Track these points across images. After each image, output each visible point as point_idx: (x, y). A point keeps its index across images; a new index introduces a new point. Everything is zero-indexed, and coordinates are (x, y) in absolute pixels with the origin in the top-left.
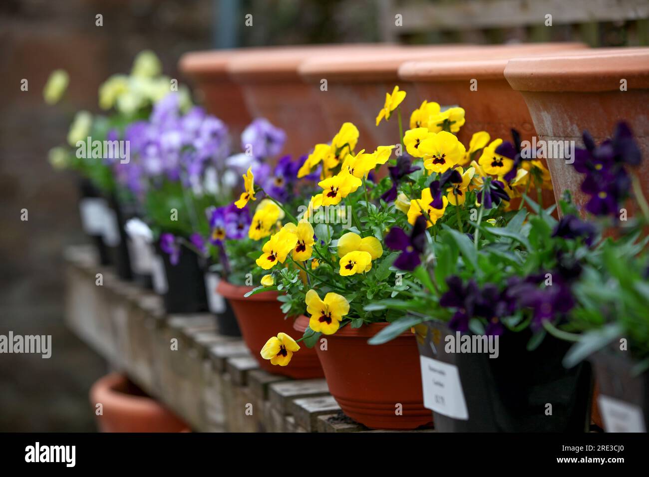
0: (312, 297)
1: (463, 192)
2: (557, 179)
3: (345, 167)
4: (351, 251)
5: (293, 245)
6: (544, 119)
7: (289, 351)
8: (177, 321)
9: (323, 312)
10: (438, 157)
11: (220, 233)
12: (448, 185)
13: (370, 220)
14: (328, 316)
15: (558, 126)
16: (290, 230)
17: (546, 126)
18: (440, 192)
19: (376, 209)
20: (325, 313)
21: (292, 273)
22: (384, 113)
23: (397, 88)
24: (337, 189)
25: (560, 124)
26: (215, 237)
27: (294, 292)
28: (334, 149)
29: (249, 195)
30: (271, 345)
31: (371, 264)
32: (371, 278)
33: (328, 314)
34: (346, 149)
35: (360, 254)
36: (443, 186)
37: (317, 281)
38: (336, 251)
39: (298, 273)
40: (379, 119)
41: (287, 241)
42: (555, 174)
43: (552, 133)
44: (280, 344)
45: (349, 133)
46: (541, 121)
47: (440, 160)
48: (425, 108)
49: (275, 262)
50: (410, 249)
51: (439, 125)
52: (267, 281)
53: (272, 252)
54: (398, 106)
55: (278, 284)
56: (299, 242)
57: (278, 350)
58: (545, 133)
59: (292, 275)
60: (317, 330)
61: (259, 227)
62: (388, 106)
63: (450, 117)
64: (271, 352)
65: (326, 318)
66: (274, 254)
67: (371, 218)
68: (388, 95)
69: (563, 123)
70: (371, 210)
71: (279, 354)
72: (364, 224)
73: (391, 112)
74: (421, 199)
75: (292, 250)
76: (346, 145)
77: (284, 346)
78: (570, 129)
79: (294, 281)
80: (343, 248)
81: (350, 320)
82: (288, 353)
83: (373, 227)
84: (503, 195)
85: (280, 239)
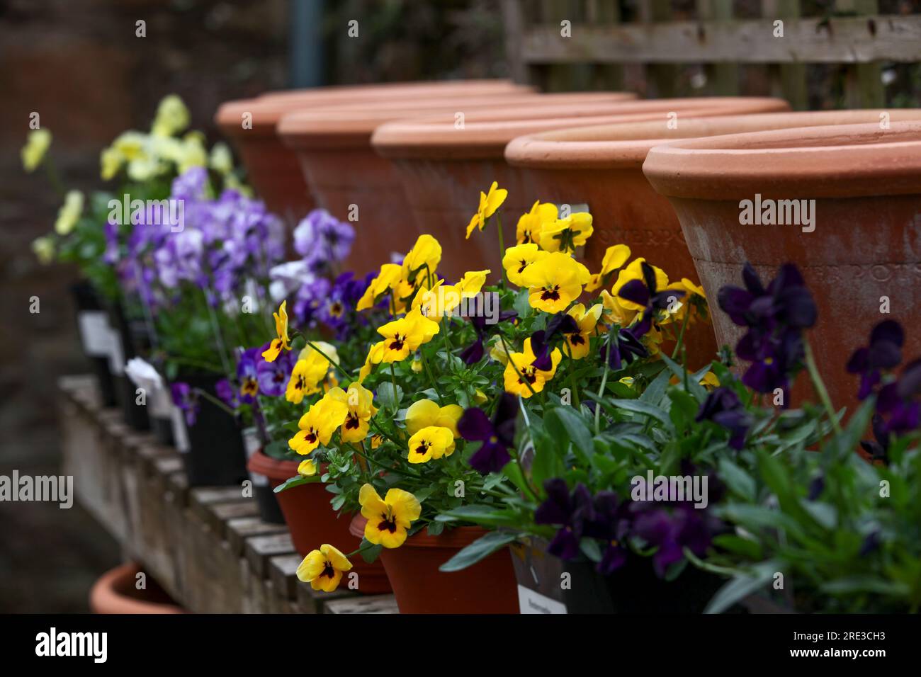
0: (367, 493)
1: (587, 340)
2: (719, 322)
3: (416, 305)
4: (424, 426)
5: (341, 420)
6: (699, 236)
7: (337, 570)
8: (205, 496)
9: (384, 516)
10: (549, 290)
11: (251, 386)
12: (558, 336)
13: (453, 380)
14: (391, 521)
15: (717, 247)
16: (337, 397)
17: (701, 246)
18: (547, 346)
19: (462, 364)
20: (388, 517)
21: (342, 456)
22: (477, 221)
23: (495, 184)
24: (404, 338)
25: (720, 245)
26: (244, 392)
27: (344, 483)
28: (406, 272)
29: (281, 343)
30: (312, 563)
31: (454, 444)
32: (454, 464)
33: (391, 518)
34: (423, 272)
35: (437, 432)
36: (550, 339)
37: (379, 469)
38: (405, 424)
39: (351, 457)
40: (470, 229)
41: (332, 414)
42: (716, 315)
43: (710, 257)
44: (324, 559)
45: (427, 249)
46: (694, 239)
47: (550, 294)
48: (536, 212)
49: (316, 444)
50: (493, 440)
51: (555, 237)
52: (306, 469)
53: (312, 429)
54: (497, 210)
55: (322, 473)
56: (349, 415)
57: (321, 569)
58: (701, 257)
59: (343, 458)
60: (375, 541)
61: (299, 385)
62: (482, 211)
63: (572, 225)
64: (311, 573)
65: (388, 524)
66: (314, 432)
67: (454, 378)
68: (483, 195)
69: (723, 243)
70: (455, 366)
71: (322, 575)
72: (445, 386)
73: (486, 220)
74: (522, 352)
75: (340, 427)
76: (424, 266)
77: (330, 563)
78: (733, 252)
79: (344, 469)
80: (414, 421)
81: (425, 522)
82: (336, 573)
83: (457, 392)
84: (637, 349)
85: (323, 410)
